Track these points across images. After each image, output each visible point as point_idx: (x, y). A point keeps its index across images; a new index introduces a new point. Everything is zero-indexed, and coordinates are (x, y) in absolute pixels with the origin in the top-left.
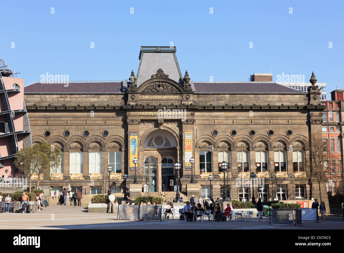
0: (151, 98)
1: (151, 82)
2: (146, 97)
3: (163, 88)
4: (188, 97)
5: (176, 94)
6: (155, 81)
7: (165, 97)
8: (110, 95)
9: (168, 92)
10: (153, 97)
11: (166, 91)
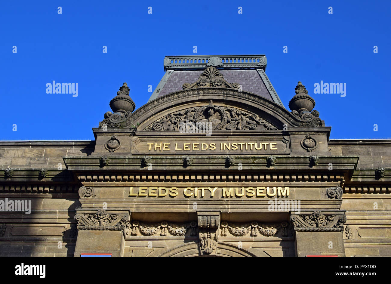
0: (176, 149)
1: (180, 101)
2: (160, 146)
3: (222, 119)
4: (308, 142)
5: (265, 136)
6: (192, 99)
7: (225, 144)
8: (40, 149)
9: (237, 129)
10: (185, 146)
11: (231, 128)
